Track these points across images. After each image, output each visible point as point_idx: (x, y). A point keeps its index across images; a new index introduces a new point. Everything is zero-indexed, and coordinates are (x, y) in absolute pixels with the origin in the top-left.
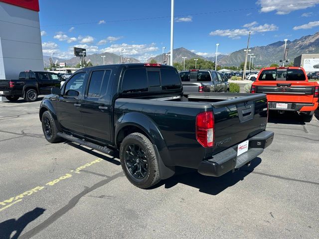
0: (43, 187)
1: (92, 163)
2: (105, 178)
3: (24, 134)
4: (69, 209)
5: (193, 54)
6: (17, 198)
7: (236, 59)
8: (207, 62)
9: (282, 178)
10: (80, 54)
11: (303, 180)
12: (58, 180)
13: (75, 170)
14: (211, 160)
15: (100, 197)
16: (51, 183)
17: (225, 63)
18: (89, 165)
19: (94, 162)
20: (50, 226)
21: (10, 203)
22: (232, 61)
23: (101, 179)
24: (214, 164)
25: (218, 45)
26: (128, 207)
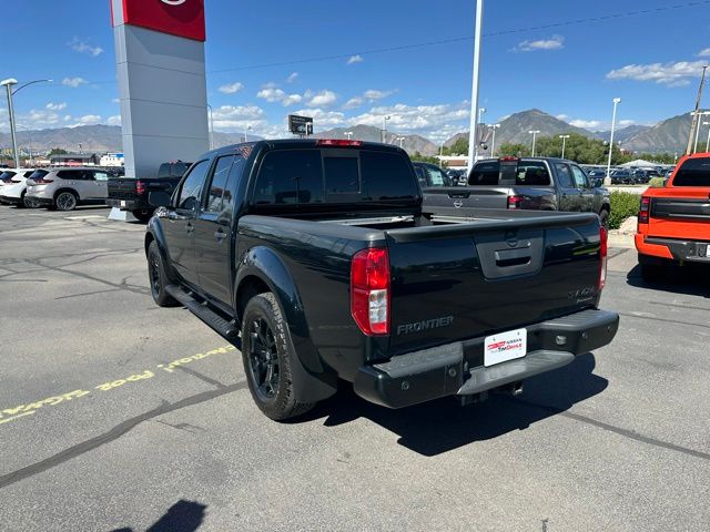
0: (87, 392)
1: (209, 353)
2: (214, 388)
3: (124, 285)
4: (103, 442)
5: (563, 124)
6: (29, 407)
7: (676, 136)
8: (594, 142)
9: (638, 437)
10: (301, 128)
11: (696, 448)
12: (123, 382)
13: (167, 364)
14: (379, 366)
15: (178, 427)
16: (106, 387)
17: (645, 145)
18: (201, 356)
19: (214, 352)
20: (48, 471)
21: (10, 415)
22: (665, 140)
23: (206, 387)
24: (380, 377)
25: (617, 100)
26: (220, 455)
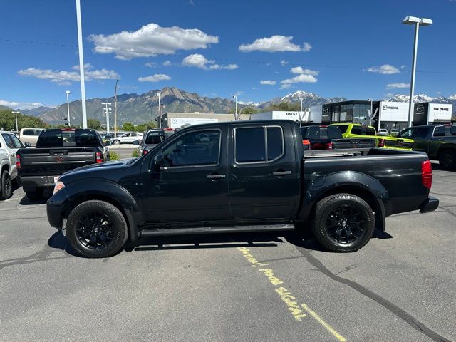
0: (282, 288)
1: (246, 253)
2: (304, 258)
6: (294, 306)
12: (273, 277)
13: (253, 264)
15: (349, 269)
16: (277, 282)
18: (250, 255)
21: (306, 312)
23: (301, 259)
25: (68, 92)
